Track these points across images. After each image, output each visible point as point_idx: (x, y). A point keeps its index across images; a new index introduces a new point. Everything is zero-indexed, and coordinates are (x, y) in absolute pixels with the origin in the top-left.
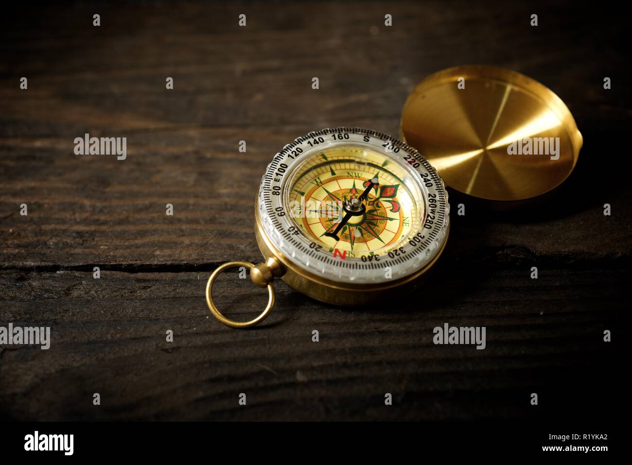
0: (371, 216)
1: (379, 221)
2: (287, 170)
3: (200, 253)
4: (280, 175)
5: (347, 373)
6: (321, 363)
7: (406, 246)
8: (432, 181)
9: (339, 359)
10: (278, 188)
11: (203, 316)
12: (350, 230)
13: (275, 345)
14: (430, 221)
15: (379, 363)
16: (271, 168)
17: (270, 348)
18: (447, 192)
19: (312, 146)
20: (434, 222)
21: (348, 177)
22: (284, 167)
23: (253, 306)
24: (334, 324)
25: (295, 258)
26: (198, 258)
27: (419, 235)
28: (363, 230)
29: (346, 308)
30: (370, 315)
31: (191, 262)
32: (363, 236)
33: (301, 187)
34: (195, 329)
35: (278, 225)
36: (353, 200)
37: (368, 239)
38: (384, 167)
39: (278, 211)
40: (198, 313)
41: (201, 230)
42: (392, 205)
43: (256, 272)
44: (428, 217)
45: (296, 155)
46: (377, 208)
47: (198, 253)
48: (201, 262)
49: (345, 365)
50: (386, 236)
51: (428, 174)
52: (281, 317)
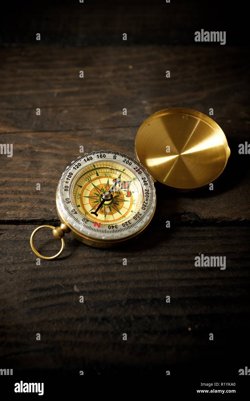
0: (116, 199)
1: (120, 202)
2: (72, 176)
3: (29, 213)
4: (68, 179)
5: (99, 287)
6: (86, 281)
7: (131, 219)
8: (148, 182)
9: (96, 279)
10: (67, 187)
11: (29, 252)
12: (104, 208)
13: (64, 270)
14: (145, 205)
15: (116, 282)
16: (64, 175)
17: (62, 272)
18: (155, 188)
19: (86, 162)
20: (147, 206)
21: (105, 177)
22: (71, 174)
23: (55, 246)
24: (95, 258)
25: (75, 226)
26: (28, 217)
27: (139, 213)
28: (111, 207)
29: (102, 249)
30: (113, 253)
31: (24, 219)
32: (111, 211)
33: (80, 183)
34: (25, 260)
35: (66, 209)
36: (106, 193)
37: (114, 212)
38: (124, 172)
39: (67, 200)
40: (26, 250)
41: (31, 199)
42: (127, 193)
43: (55, 231)
44: (144, 203)
45: (78, 167)
46: (119, 195)
47: (28, 213)
48: (30, 219)
49: (99, 283)
50: (123, 211)
51: (146, 177)
52: (68, 253)
